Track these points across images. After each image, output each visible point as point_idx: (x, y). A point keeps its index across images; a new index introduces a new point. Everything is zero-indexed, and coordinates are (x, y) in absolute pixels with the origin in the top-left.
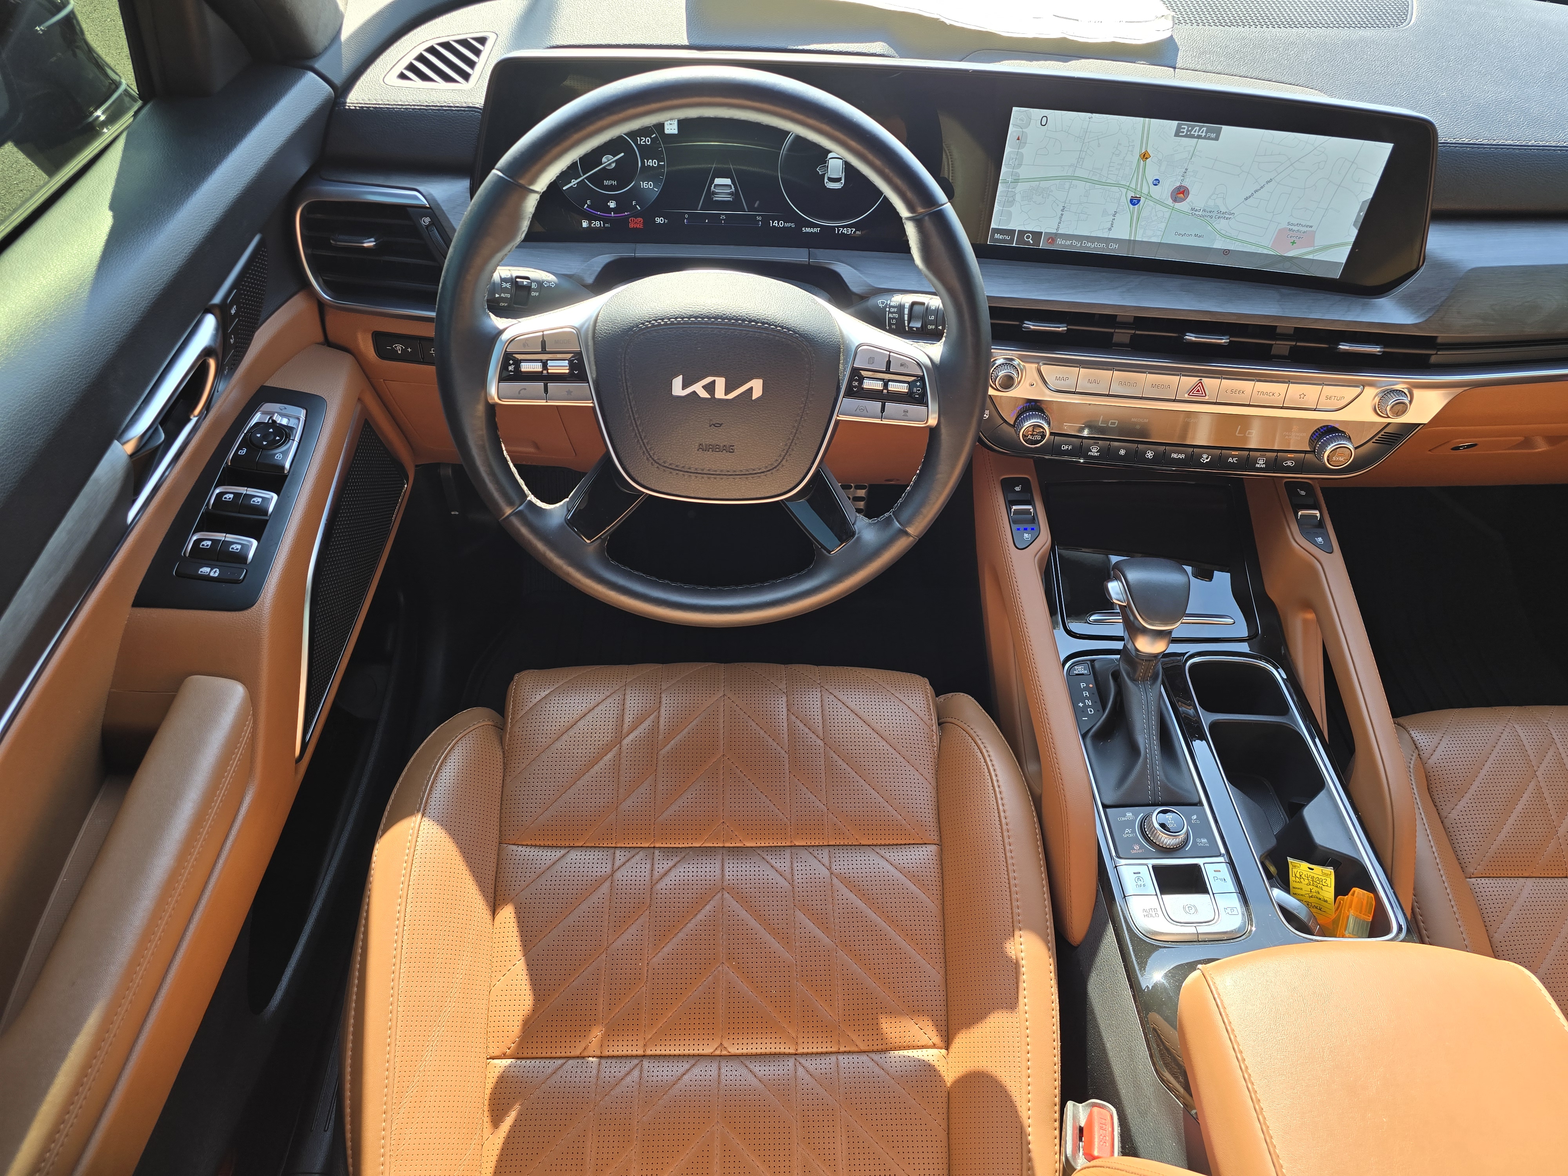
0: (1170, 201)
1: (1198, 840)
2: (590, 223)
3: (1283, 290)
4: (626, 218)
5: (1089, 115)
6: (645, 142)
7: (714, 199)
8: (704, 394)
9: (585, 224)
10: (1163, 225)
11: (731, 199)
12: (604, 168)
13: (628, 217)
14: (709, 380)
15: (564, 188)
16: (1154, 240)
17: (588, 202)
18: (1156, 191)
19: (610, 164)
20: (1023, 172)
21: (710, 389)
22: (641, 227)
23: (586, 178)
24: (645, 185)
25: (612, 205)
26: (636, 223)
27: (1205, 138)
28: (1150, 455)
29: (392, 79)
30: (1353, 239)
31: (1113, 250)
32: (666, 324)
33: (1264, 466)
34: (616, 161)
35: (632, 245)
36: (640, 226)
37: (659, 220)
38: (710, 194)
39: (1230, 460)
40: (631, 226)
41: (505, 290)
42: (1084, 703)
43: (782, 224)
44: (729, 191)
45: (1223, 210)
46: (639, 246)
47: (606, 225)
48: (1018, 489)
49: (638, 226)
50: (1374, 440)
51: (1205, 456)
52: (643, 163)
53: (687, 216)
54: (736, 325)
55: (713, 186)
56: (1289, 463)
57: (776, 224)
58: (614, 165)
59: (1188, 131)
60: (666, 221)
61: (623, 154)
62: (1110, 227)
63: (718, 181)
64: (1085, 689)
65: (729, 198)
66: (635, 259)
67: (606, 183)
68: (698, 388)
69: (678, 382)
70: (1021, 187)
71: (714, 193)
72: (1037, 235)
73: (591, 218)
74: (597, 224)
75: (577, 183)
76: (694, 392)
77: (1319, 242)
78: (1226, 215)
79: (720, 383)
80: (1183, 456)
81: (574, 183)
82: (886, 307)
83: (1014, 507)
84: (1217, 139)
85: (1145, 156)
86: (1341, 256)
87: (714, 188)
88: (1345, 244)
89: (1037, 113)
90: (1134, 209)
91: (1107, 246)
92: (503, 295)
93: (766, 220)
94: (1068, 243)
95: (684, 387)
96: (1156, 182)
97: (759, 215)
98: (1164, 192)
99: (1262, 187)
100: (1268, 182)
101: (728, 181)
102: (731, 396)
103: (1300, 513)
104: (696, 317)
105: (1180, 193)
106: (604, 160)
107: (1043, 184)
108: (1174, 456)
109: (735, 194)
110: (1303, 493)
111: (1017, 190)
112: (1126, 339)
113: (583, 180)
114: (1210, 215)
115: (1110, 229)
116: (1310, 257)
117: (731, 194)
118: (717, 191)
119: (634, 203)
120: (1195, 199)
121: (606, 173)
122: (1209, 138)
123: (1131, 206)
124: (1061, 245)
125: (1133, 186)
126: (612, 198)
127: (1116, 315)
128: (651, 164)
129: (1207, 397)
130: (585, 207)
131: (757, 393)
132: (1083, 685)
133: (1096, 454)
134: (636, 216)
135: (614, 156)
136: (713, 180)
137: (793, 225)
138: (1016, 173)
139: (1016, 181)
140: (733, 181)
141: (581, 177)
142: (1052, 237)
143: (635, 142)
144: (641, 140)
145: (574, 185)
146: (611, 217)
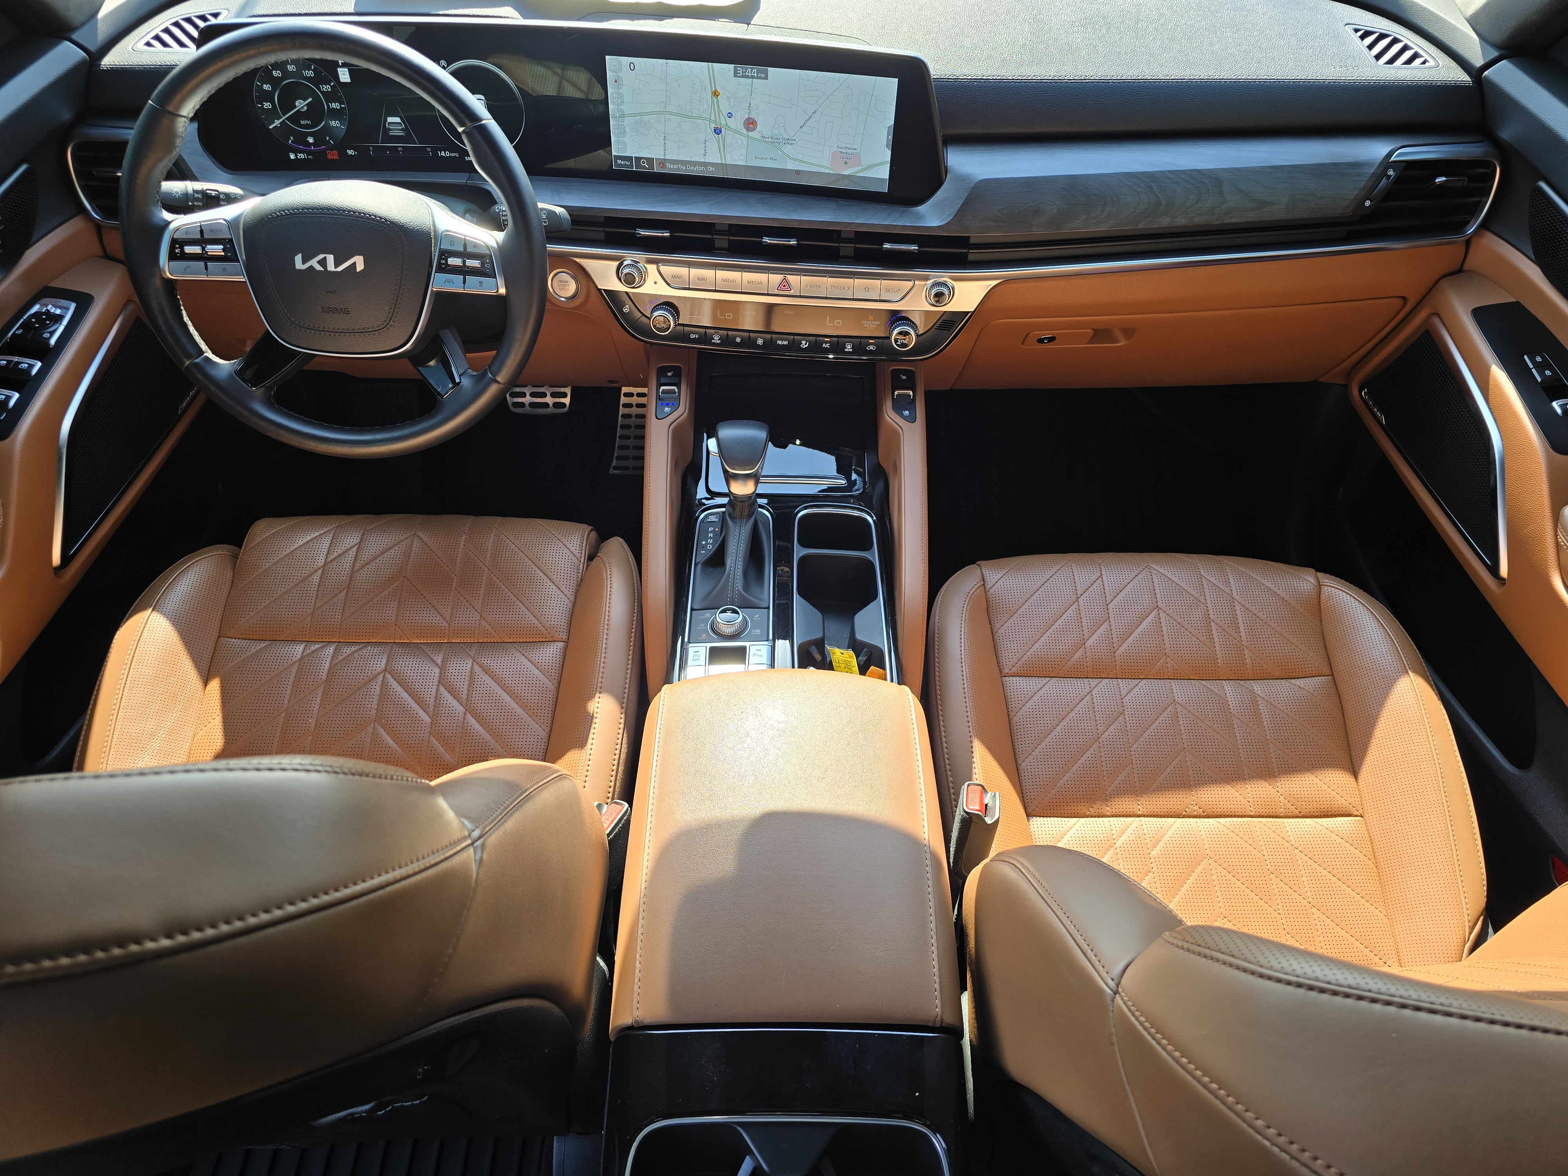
0: (744, 131)
1: (753, 631)
2: (296, 156)
3: (842, 203)
4: (324, 151)
5: (665, 61)
6: (326, 89)
7: (390, 134)
8: (319, 268)
9: (292, 157)
10: (744, 151)
11: (404, 134)
12: (298, 110)
14: (321, 256)
15: (271, 127)
16: (740, 163)
17: (292, 138)
18: (731, 122)
19: (302, 107)
20: (627, 110)
21: (323, 262)
23: (286, 119)
24: (334, 123)
25: (311, 140)
26: (333, 155)
27: (757, 78)
28: (760, 342)
29: (141, 46)
30: (888, 158)
31: (711, 172)
32: (286, 214)
33: (851, 350)
34: (307, 105)
36: (336, 157)
37: (350, 152)
38: (386, 130)
39: (824, 345)
40: (329, 157)
41: (197, 199)
42: (707, 541)
43: (448, 154)
44: (400, 128)
45: (786, 137)
46: (334, 173)
47: (309, 157)
48: (669, 374)
49: (335, 157)
50: (935, 327)
51: (804, 342)
52: (328, 106)
53: (371, 149)
54: (338, 215)
55: (387, 123)
56: (871, 348)
57: (443, 154)
58: (306, 108)
59: (743, 72)
60: (356, 153)
61: (311, 99)
62: (704, 152)
63: (390, 119)
64: (711, 532)
65: (402, 134)
67: (302, 122)
68: (314, 263)
69: (298, 258)
70: (627, 121)
71: (389, 130)
72: (650, 161)
73: (296, 152)
74: (301, 156)
75: (280, 123)
76: (311, 267)
77: (865, 162)
78: (788, 141)
79: (330, 258)
80: (786, 343)
81: (277, 123)
82: (500, 212)
83: (662, 388)
84: (766, 78)
85: (715, 94)
86: (884, 173)
87: (388, 125)
88: (884, 163)
89: (626, 60)
90: (718, 137)
91: (706, 169)
92: (195, 203)
93: (435, 151)
94: (676, 167)
95: (304, 263)
96: (730, 115)
97: (428, 147)
98: (736, 123)
99: (810, 118)
100: (814, 113)
101: (398, 120)
102: (340, 269)
103: (896, 393)
104: (308, 209)
105: (750, 124)
106: (297, 103)
107: (645, 118)
108: (779, 342)
109: (406, 130)
110: (904, 377)
111: (626, 123)
112: (725, 244)
113: (284, 120)
114: (776, 141)
115: (705, 155)
116: (861, 174)
117: (403, 130)
118: (391, 128)
119: (327, 138)
120: (763, 127)
121: (302, 115)
122: (760, 78)
123: (716, 135)
124: (670, 169)
125: (713, 118)
126: (310, 134)
127: (714, 224)
128: (335, 107)
129: (792, 291)
130: (290, 142)
131: (360, 267)
132: (711, 529)
133: (718, 342)
134: (332, 150)
135: (305, 101)
136: (386, 120)
137: (456, 155)
138: (621, 109)
139: (623, 116)
140: (402, 119)
141: (281, 118)
142: (663, 162)
143: (319, 89)
144: (323, 87)
145: (277, 125)
146: (312, 149)
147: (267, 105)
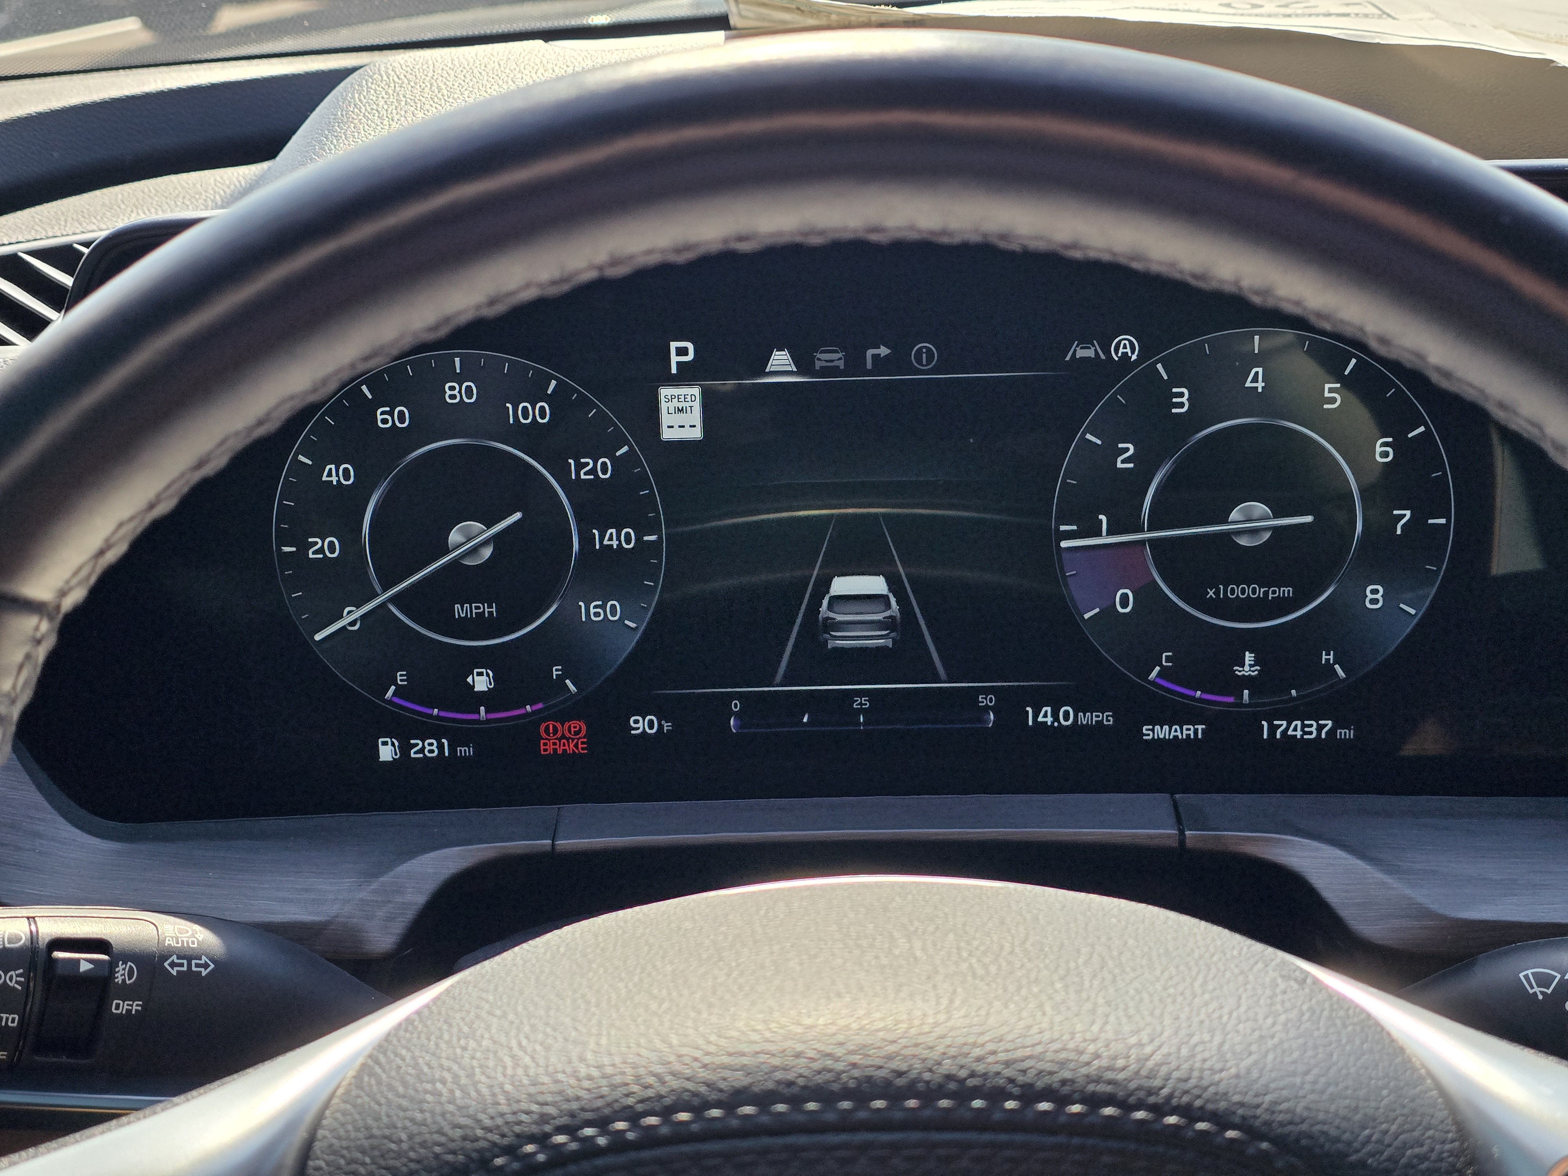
2: (405, 748)
4: (530, 726)
6: (593, 471)
7: (831, 644)
9: (387, 752)
11: (889, 643)
12: (455, 562)
13: (537, 719)
15: (318, 637)
17: (401, 677)
19: (474, 550)
22: (582, 749)
23: (392, 600)
24: (592, 612)
25: (481, 682)
34: (496, 539)
35: (548, 812)
37: (640, 724)
38: (817, 629)
40: (547, 747)
43: (1067, 716)
44: (879, 617)
46: (571, 812)
47: (463, 751)
49: (571, 748)
52: (586, 540)
53: (736, 706)
55: (825, 602)
57: (1046, 716)
58: (487, 553)
60: (667, 726)
61: (518, 515)
63: (842, 585)
65: (879, 640)
66: (553, 857)
67: (460, 611)
71: (831, 625)
74: (429, 748)
75: (363, 617)
81: (351, 616)
87: (830, 607)
93: (1015, 706)
97: (986, 691)
101: (876, 585)
106: (455, 536)
109: (902, 626)
113: (383, 605)
117: (888, 624)
118: (840, 618)
119: (556, 671)
121: (464, 582)
126: (481, 658)
128: (615, 543)
130: (389, 694)
134: (563, 716)
135: (489, 526)
136: (825, 584)
137: (1107, 718)
140: (893, 582)
141: (376, 595)
143: (562, 475)
144: (580, 466)
145: (353, 623)
146: (478, 722)
147: (324, 547)
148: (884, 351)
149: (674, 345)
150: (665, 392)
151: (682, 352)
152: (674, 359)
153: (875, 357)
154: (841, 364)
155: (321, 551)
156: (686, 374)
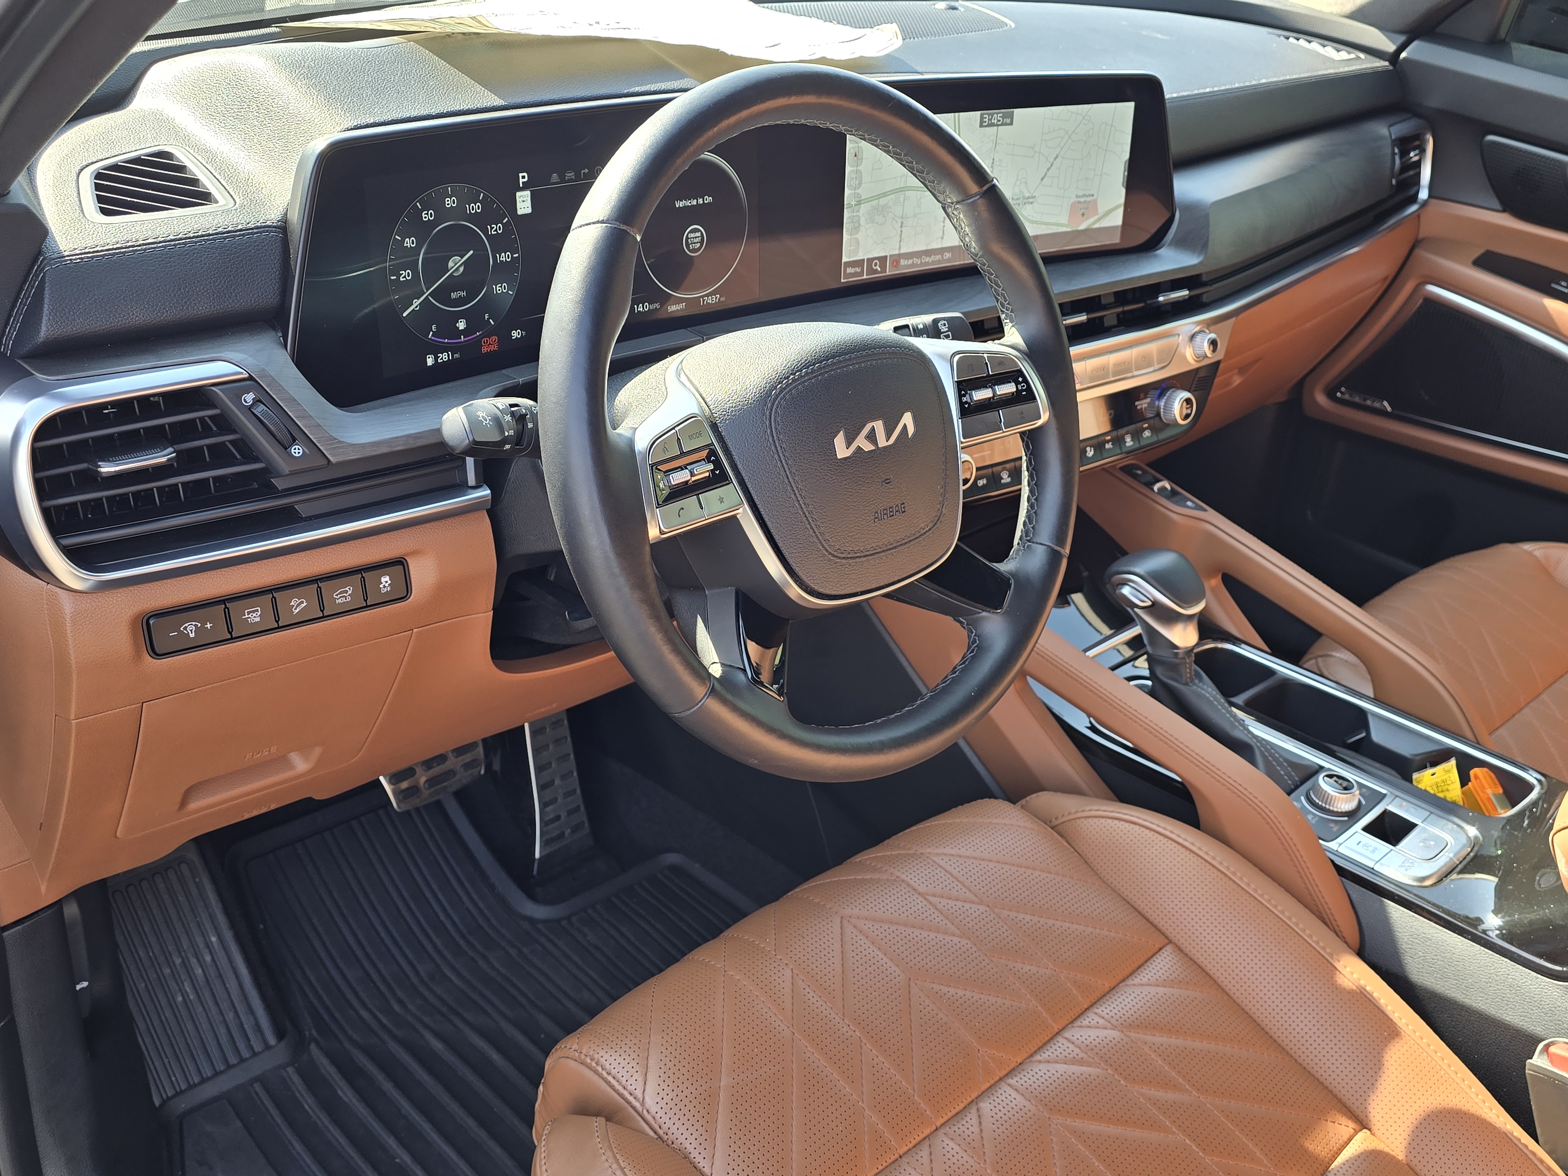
2: (436, 358)
4: (477, 343)
6: (496, 230)
8: (867, 447)
9: (430, 361)
12: (451, 274)
13: (481, 338)
14: (868, 427)
15: (405, 315)
17: (434, 327)
19: (457, 269)
20: (864, 194)
21: (871, 438)
23: (429, 295)
24: (498, 289)
25: (462, 325)
26: (490, 345)
27: (1002, 124)
31: (947, 261)
34: (465, 263)
36: (496, 347)
37: (515, 334)
40: (484, 350)
43: (647, 307)
45: (1027, 195)
47: (456, 356)
49: (492, 348)
52: (495, 258)
58: (462, 269)
59: (989, 119)
60: (524, 333)
61: (472, 252)
67: (454, 295)
68: (861, 441)
69: (840, 441)
70: (863, 209)
72: (883, 260)
73: (436, 350)
74: (444, 357)
75: (420, 304)
76: (859, 448)
77: (1102, 209)
81: (416, 304)
84: (1011, 123)
88: (1120, 205)
91: (942, 257)
94: (911, 261)
95: (848, 445)
99: (1052, 165)
102: (891, 441)
106: (451, 264)
111: (861, 213)
113: (427, 297)
116: (1097, 226)
119: (487, 316)
121: (454, 283)
122: (1005, 124)
124: (906, 265)
126: (461, 315)
128: (504, 259)
130: (430, 335)
131: (911, 431)
134: (490, 335)
135: (462, 257)
138: (858, 194)
139: (859, 203)
141: (425, 293)
142: (896, 259)
143: (485, 232)
144: (492, 228)
145: (416, 307)
146: (461, 342)
147: (406, 275)
148: (586, 171)
149: (521, 175)
150: (518, 194)
151: (523, 177)
152: (521, 180)
153: (584, 173)
154: (573, 177)
155: (405, 277)
156: (526, 187)
